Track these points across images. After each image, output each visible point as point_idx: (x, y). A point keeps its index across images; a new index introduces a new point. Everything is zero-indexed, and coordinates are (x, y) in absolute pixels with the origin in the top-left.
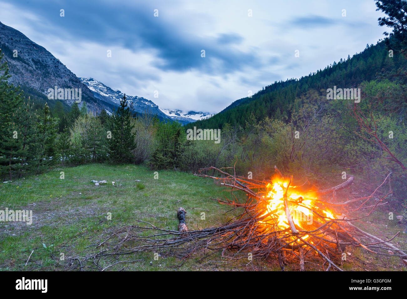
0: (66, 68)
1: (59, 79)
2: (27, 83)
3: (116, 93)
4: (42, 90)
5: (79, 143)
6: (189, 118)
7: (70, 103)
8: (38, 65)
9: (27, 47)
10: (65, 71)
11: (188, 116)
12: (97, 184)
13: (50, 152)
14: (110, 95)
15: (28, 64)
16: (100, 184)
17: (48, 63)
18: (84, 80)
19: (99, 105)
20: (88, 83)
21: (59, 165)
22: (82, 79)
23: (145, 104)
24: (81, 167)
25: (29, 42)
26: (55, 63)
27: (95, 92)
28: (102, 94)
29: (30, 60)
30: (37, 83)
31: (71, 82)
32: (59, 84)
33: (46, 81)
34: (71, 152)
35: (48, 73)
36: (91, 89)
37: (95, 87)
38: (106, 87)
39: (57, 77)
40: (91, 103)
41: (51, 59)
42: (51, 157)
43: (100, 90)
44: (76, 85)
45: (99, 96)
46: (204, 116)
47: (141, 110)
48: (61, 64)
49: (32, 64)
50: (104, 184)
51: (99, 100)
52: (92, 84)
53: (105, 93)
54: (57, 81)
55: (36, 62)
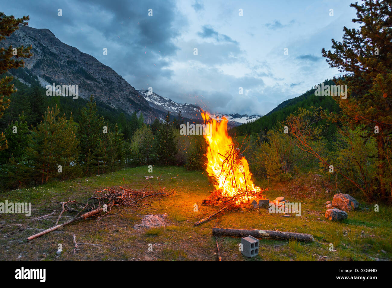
0: (127, 82)
1: (122, 93)
2: (98, 97)
3: (168, 101)
4: (109, 103)
5: (137, 150)
6: (235, 122)
7: (131, 113)
8: (106, 83)
9: (98, 69)
10: (126, 85)
11: (234, 119)
12: (147, 178)
13: (119, 157)
14: (163, 104)
15: (99, 82)
16: (149, 179)
17: (113, 80)
18: (141, 92)
19: (154, 113)
20: (144, 95)
21: (124, 166)
22: (139, 91)
23: (193, 110)
24: (139, 168)
25: (99, 64)
26: (119, 80)
27: (150, 102)
28: (156, 103)
29: (100, 79)
30: (106, 97)
31: (131, 94)
32: (121, 97)
33: (112, 95)
34: (131, 157)
35: (113, 88)
36: (147, 99)
37: (150, 98)
38: (159, 96)
39: (120, 91)
40: (147, 111)
41: (116, 77)
42: (119, 161)
43: (154, 100)
44: (134, 97)
45: (153, 105)
46: (250, 118)
47: (190, 116)
48: (123, 80)
49: (102, 82)
50: (151, 179)
51: (153, 108)
52: (147, 95)
53: (158, 102)
54: (120, 94)
55: (104, 80)
